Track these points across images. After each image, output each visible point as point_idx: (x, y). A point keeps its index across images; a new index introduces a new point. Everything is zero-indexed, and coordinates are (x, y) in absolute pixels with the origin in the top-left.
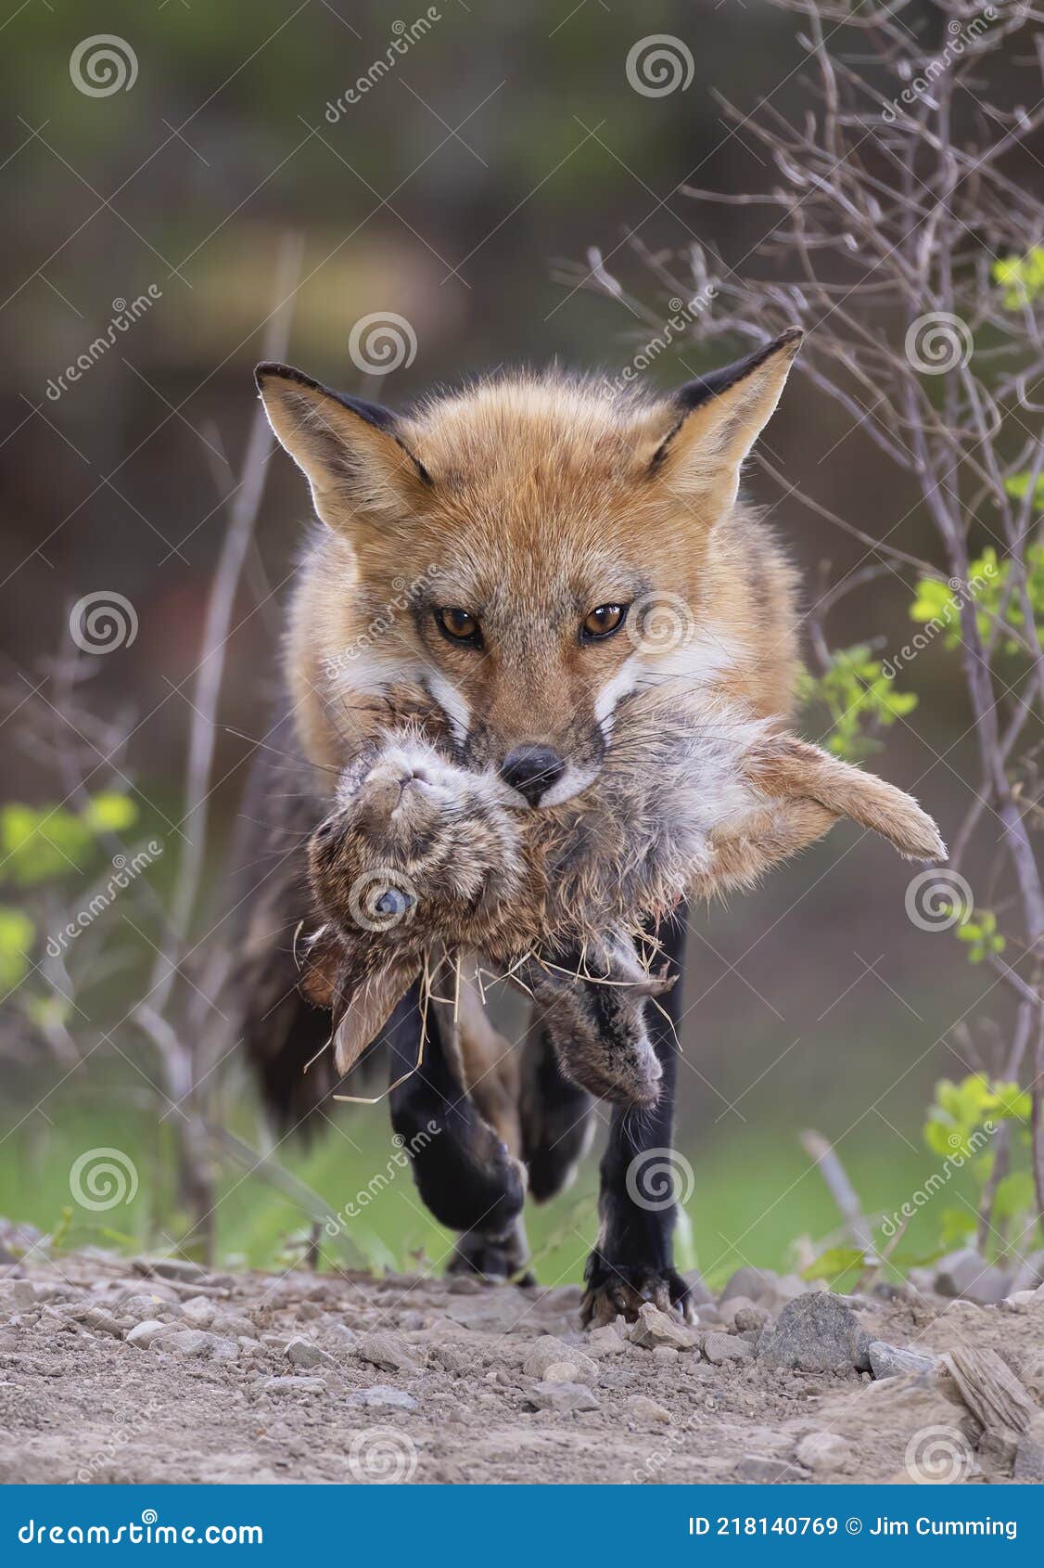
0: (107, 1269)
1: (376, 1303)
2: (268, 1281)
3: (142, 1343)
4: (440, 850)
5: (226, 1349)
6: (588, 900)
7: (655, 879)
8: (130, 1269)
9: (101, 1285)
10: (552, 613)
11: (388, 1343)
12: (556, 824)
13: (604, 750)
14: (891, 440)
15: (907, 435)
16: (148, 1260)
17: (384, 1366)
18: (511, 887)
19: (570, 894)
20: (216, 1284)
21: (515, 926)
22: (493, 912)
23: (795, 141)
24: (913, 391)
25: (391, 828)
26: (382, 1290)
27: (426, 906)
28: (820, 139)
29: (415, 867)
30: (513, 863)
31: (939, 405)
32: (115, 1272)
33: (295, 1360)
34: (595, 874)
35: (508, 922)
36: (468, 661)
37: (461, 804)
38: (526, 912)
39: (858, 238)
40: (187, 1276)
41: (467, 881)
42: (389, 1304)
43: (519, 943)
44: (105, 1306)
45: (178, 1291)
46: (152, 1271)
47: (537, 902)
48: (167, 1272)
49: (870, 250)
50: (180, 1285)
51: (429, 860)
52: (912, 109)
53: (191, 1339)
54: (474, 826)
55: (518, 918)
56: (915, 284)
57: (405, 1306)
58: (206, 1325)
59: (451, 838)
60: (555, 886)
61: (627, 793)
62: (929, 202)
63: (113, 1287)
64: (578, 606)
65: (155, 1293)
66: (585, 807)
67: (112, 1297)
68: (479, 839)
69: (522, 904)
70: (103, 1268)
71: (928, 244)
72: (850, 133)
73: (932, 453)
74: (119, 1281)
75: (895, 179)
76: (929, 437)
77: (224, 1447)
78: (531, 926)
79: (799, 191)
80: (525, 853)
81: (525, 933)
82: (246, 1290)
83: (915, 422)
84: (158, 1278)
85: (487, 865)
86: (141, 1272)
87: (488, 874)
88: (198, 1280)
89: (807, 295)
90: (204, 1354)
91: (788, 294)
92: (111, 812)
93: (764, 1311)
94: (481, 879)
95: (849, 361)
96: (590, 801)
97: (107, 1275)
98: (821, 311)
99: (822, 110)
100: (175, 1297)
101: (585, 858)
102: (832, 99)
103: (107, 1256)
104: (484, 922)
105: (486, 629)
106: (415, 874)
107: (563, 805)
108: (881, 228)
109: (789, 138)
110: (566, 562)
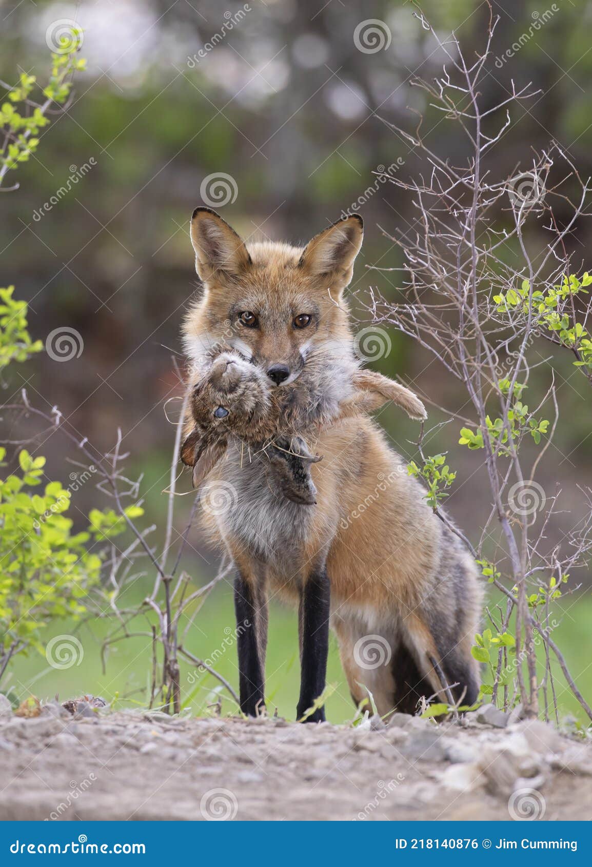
0: (134, 719)
1: (245, 732)
2: (200, 723)
3: (147, 754)
4: (240, 391)
5: (182, 756)
6: (295, 419)
7: (320, 416)
8: (142, 718)
9: (131, 726)
10: (284, 315)
11: (250, 751)
12: (285, 391)
13: (304, 364)
14: (454, 368)
15: (460, 366)
16: (150, 714)
17: (247, 762)
18: (265, 412)
19: (288, 418)
20: (179, 724)
21: (266, 428)
22: (258, 421)
23: (413, 246)
24: (462, 347)
25: (222, 380)
26: (247, 726)
27: (233, 417)
28: (422, 244)
29: (230, 396)
30: (266, 400)
31: (473, 354)
32: (137, 719)
33: (212, 760)
34: (298, 410)
35: (263, 426)
36: (252, 333)
37: (248, 374)
38: (270, 423)
39: (438, 285)
40: (167, 721)
41: (249, 406)
42: (250, 732)
43: (268, 436)
44: (131, 735)
45: (163, 728)
46: (151, 719)
47: (276, 419)
48: (158, 719)
49: (443, 289)
50: (164, 725)
51: (236, 394)
52: (460, 231)
53: (168, 751)
54: (253, 385)
55: (267, 425)
56: (462, 303)
57: (257, 733)
58: (174, 744)
59: (244, 387)
60: (283, 413)
61: (312, 380)
62: (467, 269)
63: (136, 727)
64: (293, 314)
65: (154, 730)
66: (296, 386)
67: (135, 732)
68: (254, 390)
69: (269, 419)
70: (131, 718)
71: (467, 286)
72: (433, 241)
73: (471, 373)
74: (139, 724)
75: (453, 259)
76: (469, 366)
77: (181, 799)
78: (273, 429)
79: (413, 266)
80: (271, 398)
81: (270, 431)
82: (191, 726)
83: (463, 361)
84: (154, 722)
85: (257, 400)
86: (147, 719)
87: (257, 404)
88: (171, 723)
89: (418, 308)
90: (173, 758)
91: (411, 308)
92: (135, 511)
93: (405, 733)
94: (254, 405)
95: (435, 335)
96: (298, 384)
97: (133, 721)
98: (422, 314)
99: (423, 232)
100: (161, 730)
101: (295, 403)
102: (427, 227)
103: (132, 712)
104: (254, 426)
105: (261, 320)
106: (230, 399)
107: (288, 385)
108: (447, 279)
109: (409, 244)
110: (287, 297)
